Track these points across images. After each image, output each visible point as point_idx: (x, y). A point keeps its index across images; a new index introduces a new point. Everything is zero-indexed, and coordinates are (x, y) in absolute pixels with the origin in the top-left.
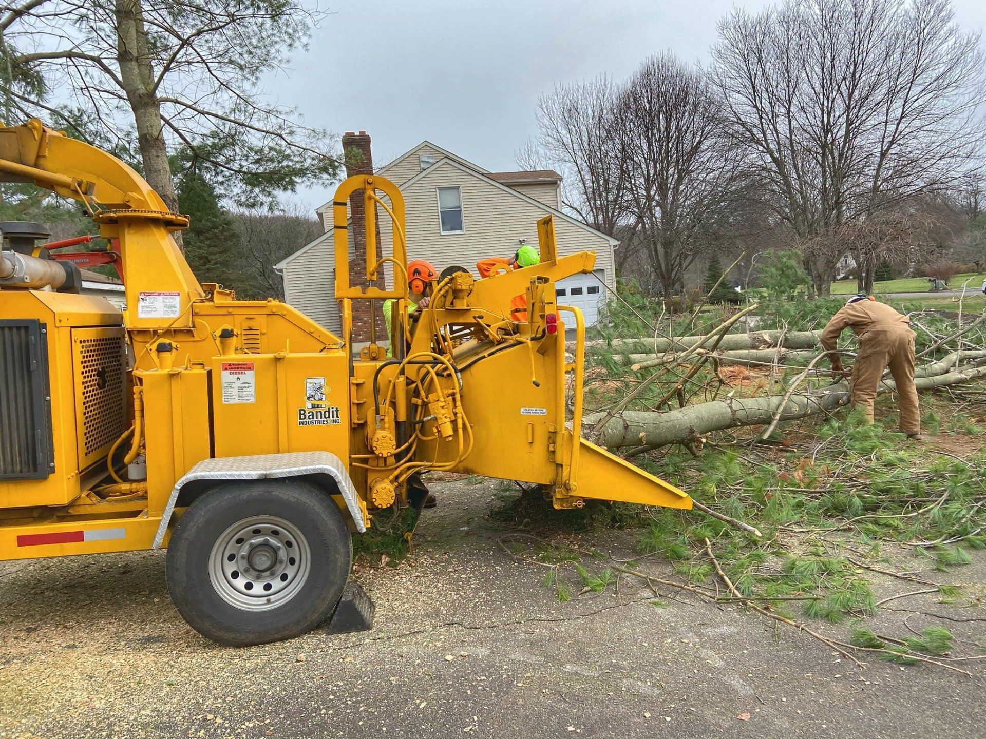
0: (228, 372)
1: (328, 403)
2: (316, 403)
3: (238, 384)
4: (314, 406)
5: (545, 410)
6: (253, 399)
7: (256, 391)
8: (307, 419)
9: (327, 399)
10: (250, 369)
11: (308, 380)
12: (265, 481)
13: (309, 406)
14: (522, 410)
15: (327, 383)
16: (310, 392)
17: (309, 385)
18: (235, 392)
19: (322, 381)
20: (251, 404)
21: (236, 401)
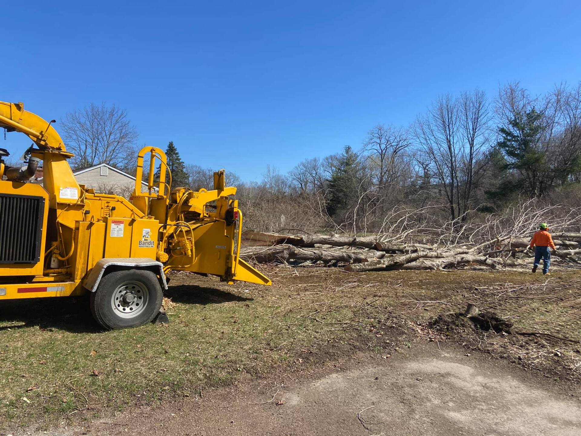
0: (114, 224)
1: (150, 239)
2: (146, 238)
3: (117, 229)
4: (145, 240)
5: (225, 247)
6: (122, 236)
7: (124, 232)
8: (142, 245)
9: (150, 237)
10: (122, 223)
11: (144, 229)
12: (137, 268)
13: (143, 239)
14: (216, 246)
15: (151, 231)
16: (144, 234)
17: (144, 231)
18: (116, 232)
19: (149, 230)
20: (121, 238)
21: (116, 236)
